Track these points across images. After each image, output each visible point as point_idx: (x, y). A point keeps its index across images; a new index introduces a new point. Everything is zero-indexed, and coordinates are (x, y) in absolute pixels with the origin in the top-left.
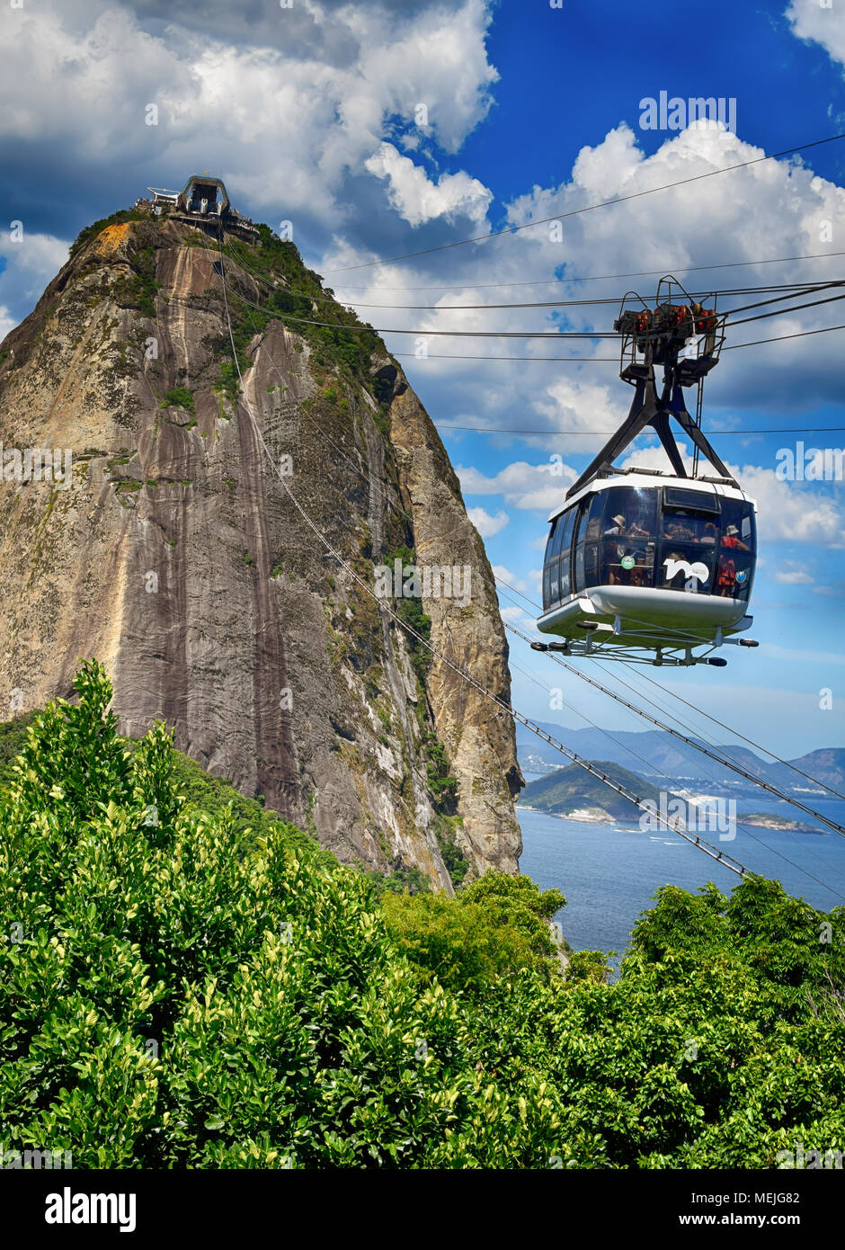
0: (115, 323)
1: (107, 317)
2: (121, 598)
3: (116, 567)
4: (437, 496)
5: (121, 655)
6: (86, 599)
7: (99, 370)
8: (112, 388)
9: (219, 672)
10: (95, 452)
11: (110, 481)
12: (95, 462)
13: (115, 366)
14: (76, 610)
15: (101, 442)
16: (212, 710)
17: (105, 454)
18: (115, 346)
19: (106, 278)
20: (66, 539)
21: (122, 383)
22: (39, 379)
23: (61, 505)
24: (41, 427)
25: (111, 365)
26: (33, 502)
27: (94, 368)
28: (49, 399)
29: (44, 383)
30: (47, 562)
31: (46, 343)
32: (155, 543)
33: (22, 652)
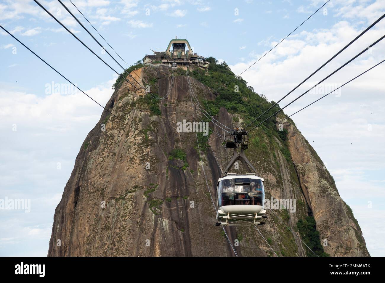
0: (140, 120)
1: (136, 117)
4: (322, 188)
7: (134, 145)
8: (142, 153)
10: (136, 187)
11: (146, 202)
12: (137, 193)
13: (143, 142)
15: (140, 183)
17: (142, 188)
18: (141, 132)
19: (133, 98)
20: (127, 235)
21: (147, 150)
22: (105, 154)
23: (122, 217)
24: (108, 179)
25: (140, 142)
26: (108, 217)
27: (132, 144)
28: (112, 163)
29: (108, 156)
30: (118, 249)
31: (107, 135)
32: (173, 231)
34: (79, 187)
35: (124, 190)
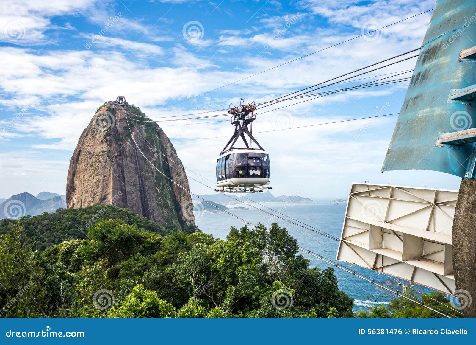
2: (112, 179)
3: (110, 173)
5: (113, 190)
6: (105, 180)
7: (103, 135)
8: (106, 139)
9: (133, 192)
10: (103, 151)
11: (107, 157)
12: (104, 153)
13: (106, 134)
14: (103, 182)
15: (105, 149)
16: (132, 199)
17: (106, 152)
20: (99, 169)
21: (108, 137)
22: (91, 138)
23: (98, 162)
24: (92, 148)
28: (94, 142)
30: (96, 174)
31: (92, 131)
32: (117, 168)
33: (93, 192)
35: (99, 152)
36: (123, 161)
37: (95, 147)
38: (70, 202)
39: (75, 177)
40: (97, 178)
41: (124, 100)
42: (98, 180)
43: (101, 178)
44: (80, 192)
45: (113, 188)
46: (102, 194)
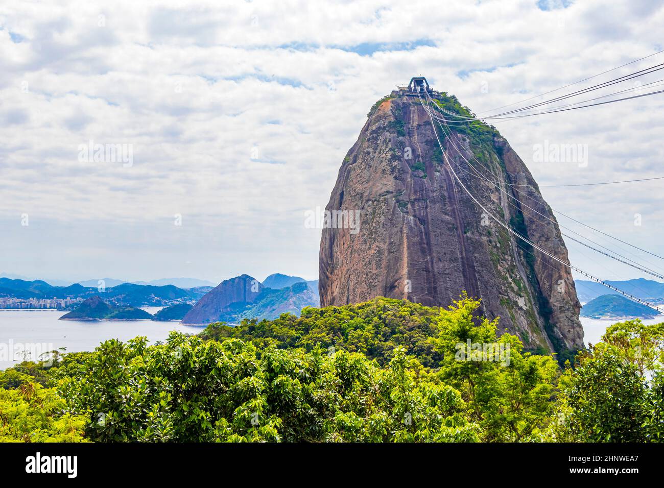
0: (390, 140)
1: (386, 138)
2: (405, 249)
3: (402, 237)
4: (529, 192)
5: (409, 271)
6: (392, 251)
7: (386, 160)
8: (392, 166)
9: (448, 274)
10: (388, 192)
11: (395, 203)
12: (388, 196)
13: (392, 157)
14: (389, 255)
15: (391, 189)
16: (448, 289)
17: (392, 193)
18: (391, 149)
19: (384, 123)
20: (381, 228)
21: (395, 163)
22: (363, 167)
23: (377, 215)
24: (366, 185)
25: (390, 157)
26: (367, 215)
27: (384, 159)
28: (368, 174)
29: (365, 168)
30: (375, 238)
31: (364, 152)
32: (416, 225)
33: (370, 275)
34: (343, 192)
35: (379, 194)
36: (427, 212)
37: (371, 183)
38: (326, 294)
39: (335, 244)
40: (377, 246)
41: (424, 84)
42: (380, 252)
43: (384, 246)
44: (344, 273)
45: (408, 267)
46: (387, 278)
